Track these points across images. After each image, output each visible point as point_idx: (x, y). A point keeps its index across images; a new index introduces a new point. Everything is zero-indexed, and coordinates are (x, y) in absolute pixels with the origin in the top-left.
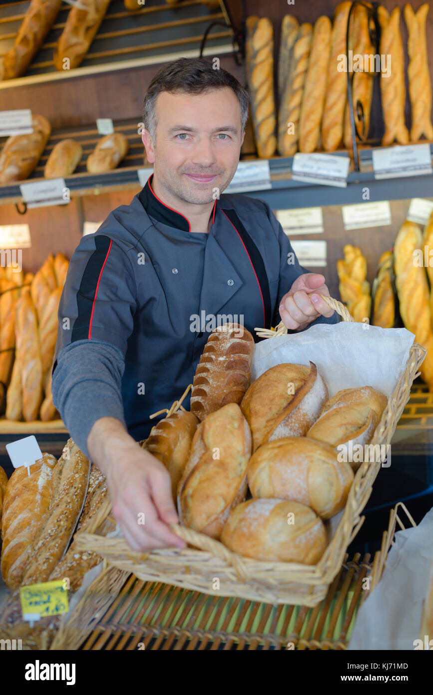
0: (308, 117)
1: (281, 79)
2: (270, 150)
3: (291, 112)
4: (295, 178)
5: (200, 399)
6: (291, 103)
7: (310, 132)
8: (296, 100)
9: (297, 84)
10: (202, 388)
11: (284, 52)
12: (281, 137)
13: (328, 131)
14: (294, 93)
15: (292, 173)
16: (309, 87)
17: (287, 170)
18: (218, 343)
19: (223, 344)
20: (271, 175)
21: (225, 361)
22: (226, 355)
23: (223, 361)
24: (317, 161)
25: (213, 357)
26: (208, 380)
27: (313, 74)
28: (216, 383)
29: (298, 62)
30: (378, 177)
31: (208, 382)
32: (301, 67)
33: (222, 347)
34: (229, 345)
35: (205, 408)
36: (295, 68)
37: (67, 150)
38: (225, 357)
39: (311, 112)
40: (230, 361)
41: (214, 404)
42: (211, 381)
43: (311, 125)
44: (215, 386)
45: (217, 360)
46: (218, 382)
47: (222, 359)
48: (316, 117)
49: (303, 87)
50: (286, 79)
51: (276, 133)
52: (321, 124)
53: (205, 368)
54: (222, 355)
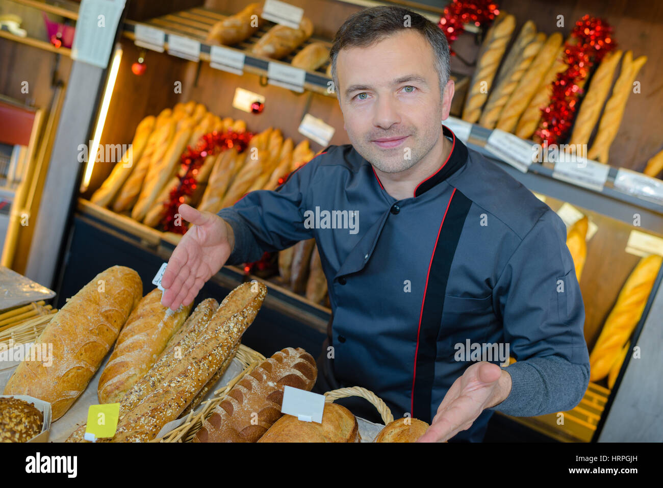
0: (512, 106)
1: (504, 69)
2: (474, 117)
3: (501, 97)
4: (488, 148)
5: (223, 414)
6: (504, 89)
7: (509, 118)
8: (509, 89)
9: (516, 77)
10: (233, 403)
11: (516, 48)
12: (485, 113)
13: (526, 123)
14: (511, 83)
15: (487, 142)
16: (524, 82)
17: (485, 139)
18: (279, 365)
19: (282, 370)
20: (470, 137)
21: (273, 388)
22: (278, 382)
23: (271, 387)
24: (512, 142)
25: (265, 377)
26: (244, 398)
27: (531, 75)
28: (249, 407)
29: (524, 60)
30: (555, 176)
31: (242, 401)
32: (524, 65)
33: (280, 372)
34: (287, 374)
35: (221, 428)
36: (520, 64)
37: (318, 52)
38: (275, 384)
39: (517, 103)
40: (279, 391)
41: (232, 429)
42: (245, 401)
43: (512, 113)
44: (245, 409)
45: (266, 382)
46: (251, 408)
47: (271, 384)
48: (519, 108)
49: (519, 81)
50: (508, 70)
51: (483, 108)
52: (521, 115)
53: (250, 384)
54: (273, 380)
